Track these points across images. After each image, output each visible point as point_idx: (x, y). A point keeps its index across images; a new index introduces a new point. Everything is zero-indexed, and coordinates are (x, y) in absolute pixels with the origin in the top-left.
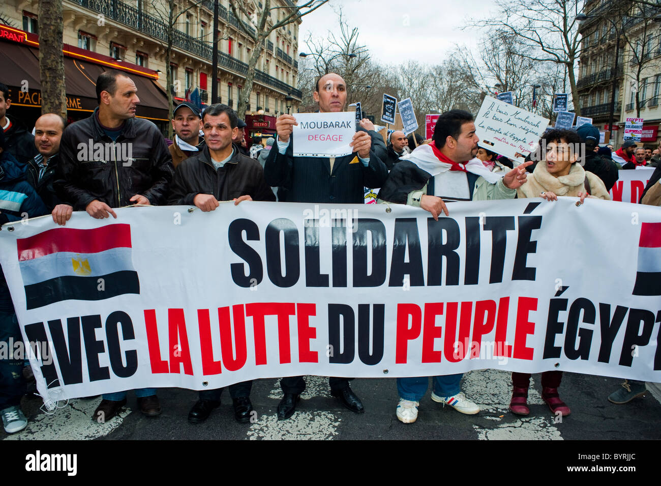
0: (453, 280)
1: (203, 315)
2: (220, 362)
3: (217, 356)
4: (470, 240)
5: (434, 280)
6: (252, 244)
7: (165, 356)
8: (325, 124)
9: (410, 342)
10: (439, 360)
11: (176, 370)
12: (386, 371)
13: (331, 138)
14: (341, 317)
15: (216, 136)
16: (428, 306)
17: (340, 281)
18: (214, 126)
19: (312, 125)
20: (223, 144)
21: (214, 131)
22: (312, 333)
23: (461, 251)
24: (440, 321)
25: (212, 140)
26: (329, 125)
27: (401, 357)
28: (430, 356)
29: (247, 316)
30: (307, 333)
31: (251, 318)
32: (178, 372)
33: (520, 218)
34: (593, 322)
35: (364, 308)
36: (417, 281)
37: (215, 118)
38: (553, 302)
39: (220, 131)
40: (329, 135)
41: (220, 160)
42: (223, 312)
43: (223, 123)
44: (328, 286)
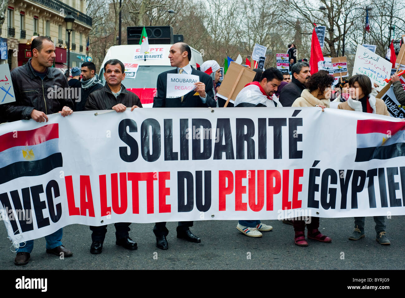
0: (251, 156)
1: (102, 179)
2: (110, 207)
3: (109, 204)
4: (261, 132)
5: (240, 156)
6: (132, 134)
7: (78, 204)
8: (184, 80)
9: (227, 196)
10: (245, 209)
11: (84, 214)
12: (213, 216)
13: (187, 88)
14: (185, 180)
15: (114, 76)
16: (237, 172)
17: (185, 157)
18: (113, 71)
19: (177, 80)
20: (118, 81)
21: (113, 73)
22: (168, 192)
23: (256, 138)
24: (245, 182)
25: (112, 79)
26: (186, 81)
27: (222, 206)
28: (240, 206)
29: (128, 180)
30: (164, 192)
31: (131, 182)
32: (85, 215)
33: (289, 119)
34: (336, 183)
35: (199, 173)
36: (230, 156)
37: (113, 66)
38: (311, 170)
39: (116, 74)
40: (186, 87)
41: (116, 91)
42: (114, 176)
43: (118, 69)
44: (178, 160)
